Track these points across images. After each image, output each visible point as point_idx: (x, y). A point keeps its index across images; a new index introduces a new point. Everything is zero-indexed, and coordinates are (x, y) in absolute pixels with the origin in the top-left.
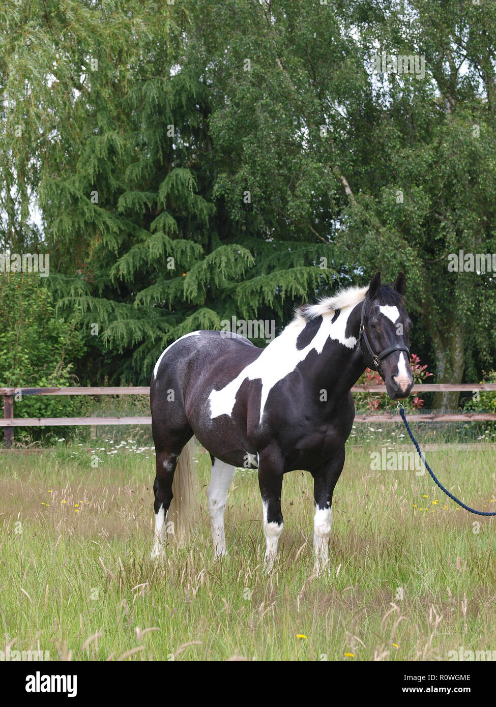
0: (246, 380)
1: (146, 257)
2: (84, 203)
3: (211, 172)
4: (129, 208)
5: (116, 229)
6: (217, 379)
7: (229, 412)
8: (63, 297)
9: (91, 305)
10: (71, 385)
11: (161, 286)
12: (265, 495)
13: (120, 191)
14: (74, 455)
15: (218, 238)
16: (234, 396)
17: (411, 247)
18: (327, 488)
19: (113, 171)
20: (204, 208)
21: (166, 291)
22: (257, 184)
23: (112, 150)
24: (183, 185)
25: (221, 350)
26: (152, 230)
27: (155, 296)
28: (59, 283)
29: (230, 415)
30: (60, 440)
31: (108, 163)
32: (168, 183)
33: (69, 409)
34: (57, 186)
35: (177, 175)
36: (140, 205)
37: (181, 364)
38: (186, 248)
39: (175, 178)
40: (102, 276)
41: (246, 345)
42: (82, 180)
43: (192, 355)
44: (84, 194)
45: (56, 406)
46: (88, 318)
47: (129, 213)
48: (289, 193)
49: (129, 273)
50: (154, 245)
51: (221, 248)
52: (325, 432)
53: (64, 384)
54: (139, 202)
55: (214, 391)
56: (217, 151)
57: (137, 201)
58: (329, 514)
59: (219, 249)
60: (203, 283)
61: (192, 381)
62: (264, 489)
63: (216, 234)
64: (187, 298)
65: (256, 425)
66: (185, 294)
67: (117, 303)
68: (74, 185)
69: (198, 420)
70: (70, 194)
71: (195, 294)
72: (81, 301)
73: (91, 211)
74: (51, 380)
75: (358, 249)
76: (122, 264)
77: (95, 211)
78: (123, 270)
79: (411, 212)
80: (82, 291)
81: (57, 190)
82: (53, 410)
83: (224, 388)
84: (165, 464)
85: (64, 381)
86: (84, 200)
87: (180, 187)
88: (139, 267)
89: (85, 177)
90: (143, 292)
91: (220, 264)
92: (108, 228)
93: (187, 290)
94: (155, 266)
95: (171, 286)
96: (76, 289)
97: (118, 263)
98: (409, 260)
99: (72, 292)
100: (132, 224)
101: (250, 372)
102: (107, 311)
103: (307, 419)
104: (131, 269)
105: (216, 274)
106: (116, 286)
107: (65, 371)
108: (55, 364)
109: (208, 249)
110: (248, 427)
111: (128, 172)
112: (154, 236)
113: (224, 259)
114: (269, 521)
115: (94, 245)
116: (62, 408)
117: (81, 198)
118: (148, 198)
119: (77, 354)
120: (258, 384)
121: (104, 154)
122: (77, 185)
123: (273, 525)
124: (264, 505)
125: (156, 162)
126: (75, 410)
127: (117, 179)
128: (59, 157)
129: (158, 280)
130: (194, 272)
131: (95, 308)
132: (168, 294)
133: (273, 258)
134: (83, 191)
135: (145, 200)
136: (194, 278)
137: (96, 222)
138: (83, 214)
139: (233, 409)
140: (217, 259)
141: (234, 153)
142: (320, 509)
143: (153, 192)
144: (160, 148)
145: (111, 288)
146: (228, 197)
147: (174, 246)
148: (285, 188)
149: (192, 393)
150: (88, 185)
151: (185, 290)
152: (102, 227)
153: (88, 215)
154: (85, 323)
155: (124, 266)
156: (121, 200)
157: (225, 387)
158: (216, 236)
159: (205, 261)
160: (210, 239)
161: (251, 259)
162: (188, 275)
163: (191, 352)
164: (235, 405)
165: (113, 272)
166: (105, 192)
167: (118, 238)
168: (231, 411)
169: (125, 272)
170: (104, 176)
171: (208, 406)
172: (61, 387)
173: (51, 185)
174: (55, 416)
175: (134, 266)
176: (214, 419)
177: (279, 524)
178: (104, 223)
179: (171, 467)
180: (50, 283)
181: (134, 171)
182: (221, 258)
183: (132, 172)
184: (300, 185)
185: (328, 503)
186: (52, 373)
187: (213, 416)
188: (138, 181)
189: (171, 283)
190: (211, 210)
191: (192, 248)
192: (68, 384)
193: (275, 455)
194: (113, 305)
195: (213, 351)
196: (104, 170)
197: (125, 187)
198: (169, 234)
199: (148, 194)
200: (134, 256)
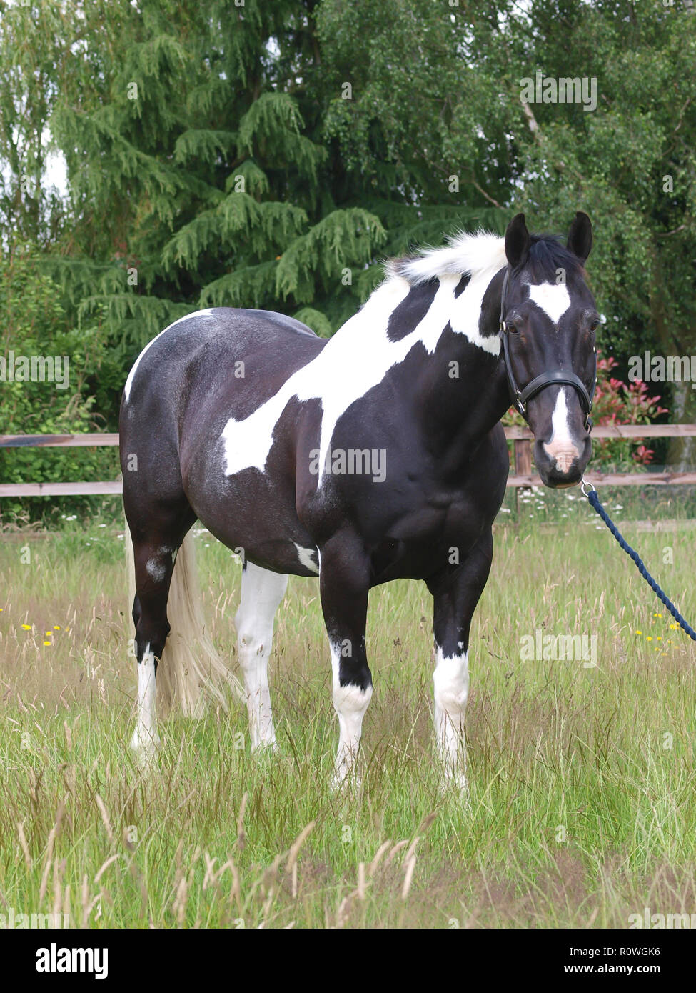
0: (293, 401)
1: (218, 229)
2: (121, 147)
3: (320, 98)
4: (192, 156)
5: (170, 188)
6: (240, 398)
7: (260, 463)
8: (90, 294)
9: (132, 306)
10: (92, 430)
11: (242, 276)
12: (334, 631)
13: (178, 130)
14: (92, 542)
15: (332, 201)
16: (271, 431)
17: (633, 209)
18: (458, 614)
19: (168, 99)
20: (310, 153)
21: (249, 282)
22: (392, 112)
23: (166, 67)
24: (278, 119)
25: (250, 342)
26: (228, 189)
27: (231, 291)
28: (85, 275)
29: (262, 469)
30: (70, 519)
31: (160, 85)
32: (253, 117)
33: (89, 468)
34: (79, 120)
35: (268, 104)
36: (210, 151)
37: (174, 373)
38: (281, 215)
39: (265, 108)
40: (152, 262)
41: (300, 334)
42: (119, 112)
43: (195, 353)
44: (122, 134)
45: (68, 465)
46: (130, 326)
47: (193, 165)
48: (442, 124)
49: (191, 256)
50: (231, 211)
51: (335, 215)
52: (444, 506)
53: (81, 429)
54: (207, 146)
55: (232, 422)
56: (328, 66)
57: (204, 145)
58: (462, 668)
59: (331, 215)
60: (306, 269)
61: (192, 402)
62: (332, 619)
63: (329, 195)
64: (281, 293)
65: (312, 493)
66: (277, 287)
67: (172, 304)
68: (107, 120)
69: (201, 480)
70: (99, 132)
71: (293, 287)
72: (117, 301)
73: (131, 160)
74: (61, 422)
75: (548, 212)
76: (180, 242)
77: (139, 160)
78: (183, 251)
79: (634, 152)
80: (119, 285)
81: (78, 127)
82: (62, 471)
83: (252, 416)
84: (151, 567)
85: (81, 423)
86: (121, 143)
87: (274, 123)
88: (208, 246)
89: (123, 108)
90: (212, 286)
91: (332, 239)
92: (157, 186)
93: (281, 281)
94: (233, 245)
95: (257, 275)
96: (109, 281)
97: (174, 240)
98: (630, 231)
99: (104, 286)
100: (197, 181)
101: (300, 385)
102: (158, 317)
103: (412, 478)
104: (195, 248)
105: (327, 255)
106: (173, 277)
107: (82, 408)
108: (67, 397)
109: (315, 217)
110: (298, 495)
111: (191, 99)
112: (232, 196)
113: (339, 231)
114: (343, 682)
115: (143, 214)
116: (76, 468)
117: (116, 139)
118: (222, 141)
119: (112, 384)
120: (314, 408)
121: (155, 70)
122: (111, 119)
123: (353, 691)
124: (332, 651)
125: (235, 82)
126: (99, 470)
127: (175, 110)
128: (85, 78)
129: (238, 267)
130: (291, 254)
131: (139, 310)
132: (252, 288)
133: (417, 231)
134: (121, 129)
135: (218, 143)
136: (292, 262)
137: (140, 177)
138: (119, 164)
139: (268, 458)
140: (329, 231)
141: (355, 68)
142: (445, 657)
143: (231, 131)
144: (241, 62)
145: (165, 280)
146: (345, 136)
147: (261, 212)
148: (435, 118)
149: (192, 426)
150: (128, 120)
151: (278, 281)
152: (148, 185)
153: (125, 165)
154: (125, 335)
155: (184, 246)
156: (180, 145)
157: (252, 412)
158: (329, 198)
159: (310, 236)
160: (319, 203)
161: (381, 230)
162: (282, 259)
163: (194, 347)
164: (272, 450)
165: (166, 254)
166: (154, 131)
167: (174, 202)
168: (265, 462)
169: (186, 254)
170: (153, 105)
171: (221, 451)
172: (77, 434)
173: (68, 119)
174: (66, 480)
175: (200, 244)
176: (232, 477)
177: (363, 688)
178: (153, 178)
179: (161, 572)
180: (70, 273)
181: (200, 98)
182: (333, 229)
183: (197, 100)
184: (459, 112)
185: (461, 644)
186: (62, 412)
187: (229, 471)
188: (209, 113)
189: (257, 270)
190: (321, 158)
191: (291, 215)
192: (86, 429)
193: (350, 549)
194: (167, 306)
195: (234, 345)
196: (154, 96)
197: (186, 123)
198: (255, 195)
199: (222, 133)
200: (199, 229)
